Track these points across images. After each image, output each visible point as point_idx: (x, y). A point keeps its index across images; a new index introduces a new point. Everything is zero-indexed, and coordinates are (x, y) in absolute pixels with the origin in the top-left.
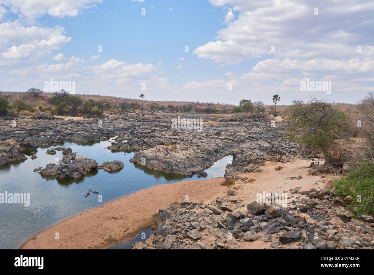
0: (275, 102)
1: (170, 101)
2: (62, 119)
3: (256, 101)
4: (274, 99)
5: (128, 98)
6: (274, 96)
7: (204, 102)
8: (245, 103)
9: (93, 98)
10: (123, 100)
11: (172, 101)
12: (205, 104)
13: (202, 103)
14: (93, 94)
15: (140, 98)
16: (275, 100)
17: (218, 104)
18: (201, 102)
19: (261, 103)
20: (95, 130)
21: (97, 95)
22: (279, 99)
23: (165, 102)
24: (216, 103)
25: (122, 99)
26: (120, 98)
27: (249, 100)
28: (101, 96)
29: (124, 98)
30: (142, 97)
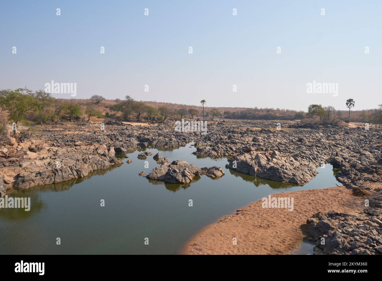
0: (348, 107)
1: (225, 107)
2: (130, 125)
3: (326, 106)
4: (347, 104)
5: (183, 105)
6: (347, 101)
7: (263, 108)
8: (314, 109)
9: (150, 104)
10: (179, 106)
11: (227, 107)
12: (263, 110)
13: (261, 109)
14: (150, 101)
15: (200, 105)
16: (349, 105)
17: (278, 110)
18: (259, 108)
19: (332, 108)
20: (171, 135)
21: (153, 101)
22: (353, 103)
23: (220, 108)
24: (275, 109)
25: (177, 105)
26: (175, 105)
27: (319, 105)
28: (157, 103)
29: (179, 104)
30: (203, 103)
